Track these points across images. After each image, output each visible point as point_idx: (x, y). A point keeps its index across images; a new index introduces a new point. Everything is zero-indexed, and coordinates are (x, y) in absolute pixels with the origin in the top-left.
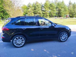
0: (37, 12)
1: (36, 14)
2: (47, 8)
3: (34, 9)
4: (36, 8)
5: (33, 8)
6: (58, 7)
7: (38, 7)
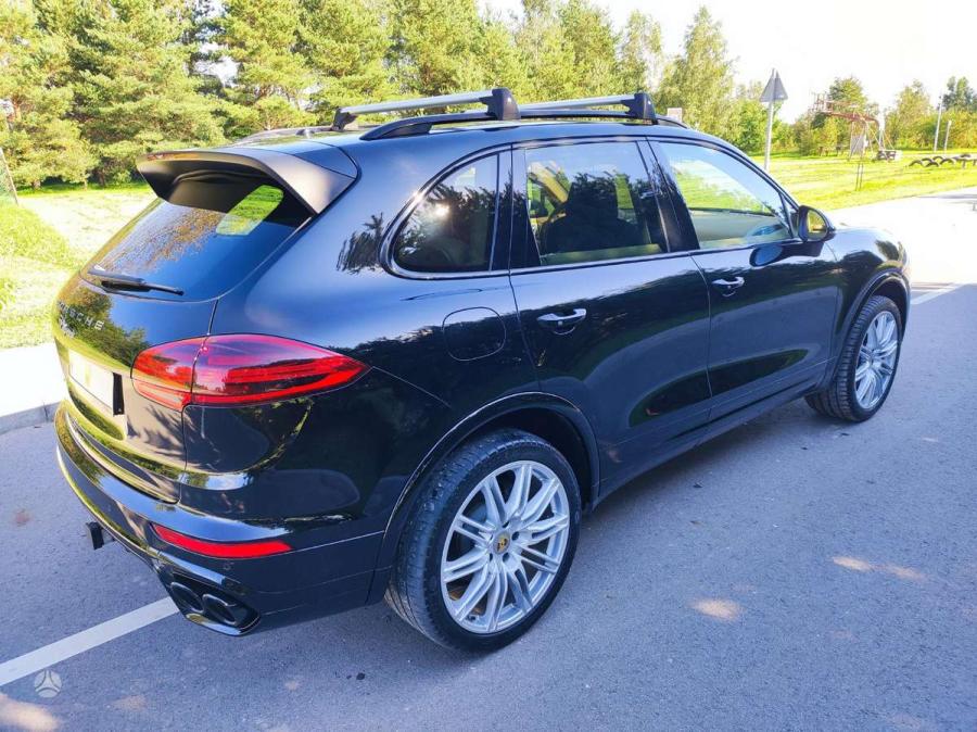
0: (129, 106)
1: (129, 135)
2: (275, 44)
3: (80, 63)
4: (105, 47)
5: (57, 45)
6: (411, 35)
7: (143, 37)
